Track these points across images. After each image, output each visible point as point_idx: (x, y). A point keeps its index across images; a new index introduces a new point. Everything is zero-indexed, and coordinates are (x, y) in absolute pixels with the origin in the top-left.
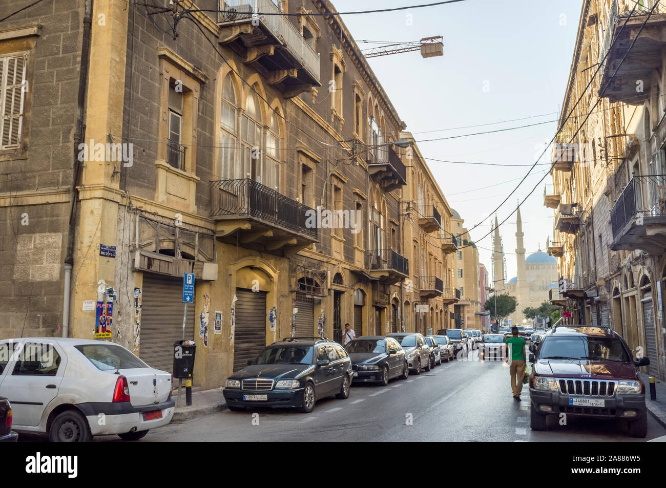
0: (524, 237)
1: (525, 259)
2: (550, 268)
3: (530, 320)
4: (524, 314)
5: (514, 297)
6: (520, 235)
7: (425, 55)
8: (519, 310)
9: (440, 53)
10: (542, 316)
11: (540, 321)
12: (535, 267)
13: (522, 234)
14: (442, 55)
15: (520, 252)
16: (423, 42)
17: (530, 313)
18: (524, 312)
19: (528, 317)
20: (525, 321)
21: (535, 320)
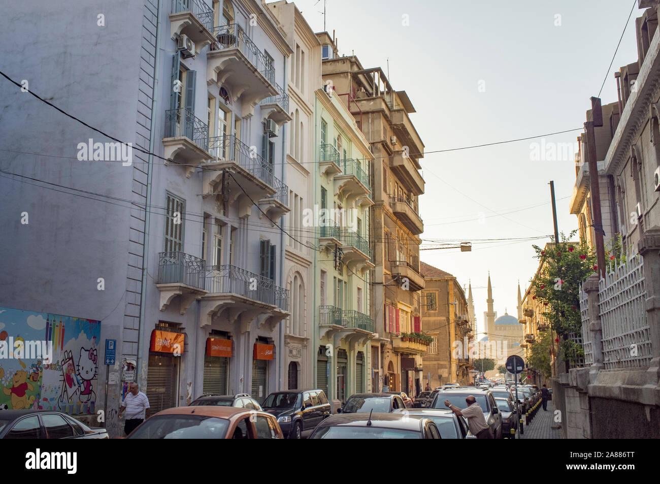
0: (493, 303)
1: (495, 320)
2: (515, 329)
3: (503, 374)
4: (498, 371)
6: (490, 301)
7: (462, 251)
8: (496, 367)
9: (470, 250)
12: (502, 328)
13: (493, 301)
14: (471, 251)
15: (490, 314)
16: (462, 245)
17: (502, 370)
18: (499, 369)
19: (501, 372)
20: (497, 375)
21: (506, 375)
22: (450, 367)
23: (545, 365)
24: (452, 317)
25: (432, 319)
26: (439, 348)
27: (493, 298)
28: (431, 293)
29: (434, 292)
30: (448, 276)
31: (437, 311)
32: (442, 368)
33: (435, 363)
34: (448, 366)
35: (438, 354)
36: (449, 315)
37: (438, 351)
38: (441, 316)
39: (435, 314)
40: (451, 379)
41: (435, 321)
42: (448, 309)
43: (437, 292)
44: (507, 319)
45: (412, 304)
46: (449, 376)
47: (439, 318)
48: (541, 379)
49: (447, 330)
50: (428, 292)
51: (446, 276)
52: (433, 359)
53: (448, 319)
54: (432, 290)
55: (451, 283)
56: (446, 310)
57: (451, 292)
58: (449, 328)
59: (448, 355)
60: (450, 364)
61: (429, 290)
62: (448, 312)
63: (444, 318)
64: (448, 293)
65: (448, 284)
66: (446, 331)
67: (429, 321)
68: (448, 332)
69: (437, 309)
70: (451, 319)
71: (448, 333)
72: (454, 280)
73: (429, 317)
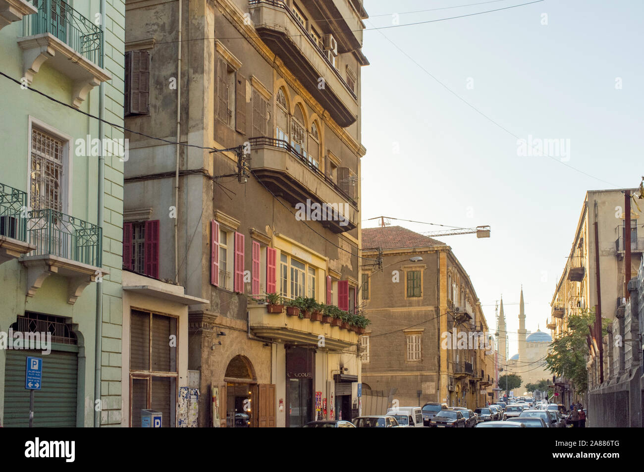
0: (526, 319)
1: (527, 337)
3: (531, 393)
4: (526, 389)
5: (520, 377)
6: (522, 317)
7: (479, 237)
8: (523, 385)
9: (488, 236)
10: (539, 390)
11: (538, 394)
12: (534, 345)
13: (525, 316)
15: (522, 332)
16: (478, 229)
17: (530, 388)
18: (526, 387)
19: (529, 391)
20: (526, 393)
21: (535, 393)
22: (439, 379)
23: (577, 369)
24: (443, 306)
25: (414, 309)
26: (423, 352)
27: (525, 314)
28: (414, 272)
29: (418, 269)
30: (439, 246)
31: (421, 298)
32: (426, 381)
33: (418, 373)
34: (436, 378)
35: (422, 360)
36: (439, 303)
37: (422, 357)
38: (428, 305)
39: (418, 301)
40: (440, 396)
41: (418, 312)
42: (438, 295)
43: (422, 270)
44: (539, 335)
45: (334, 256)
46: (436, 392)
47: (424, 309)
48: (571, 396)
49: (436, 325)
50: (409, 270)
51: (435, 246)
52: (415, 369)
53: (437, 309)
54: (416, 267)
55: (443, 255)
56: (435, 295)
57: (443, 269)
58: (439, 323)
59: (437, 363)
60: (439, 375)
61: (411, 267)
62: (438, 299)
63: (431, 308)
64: (438, 270)
65: (438, 258)
66: (434, 326)
67: (410, 312)
68: (436, 327)
69: (422, 294)
70: (441, 308)
71: (437, 331)
72: (448, 251)
73: (409, 306)
